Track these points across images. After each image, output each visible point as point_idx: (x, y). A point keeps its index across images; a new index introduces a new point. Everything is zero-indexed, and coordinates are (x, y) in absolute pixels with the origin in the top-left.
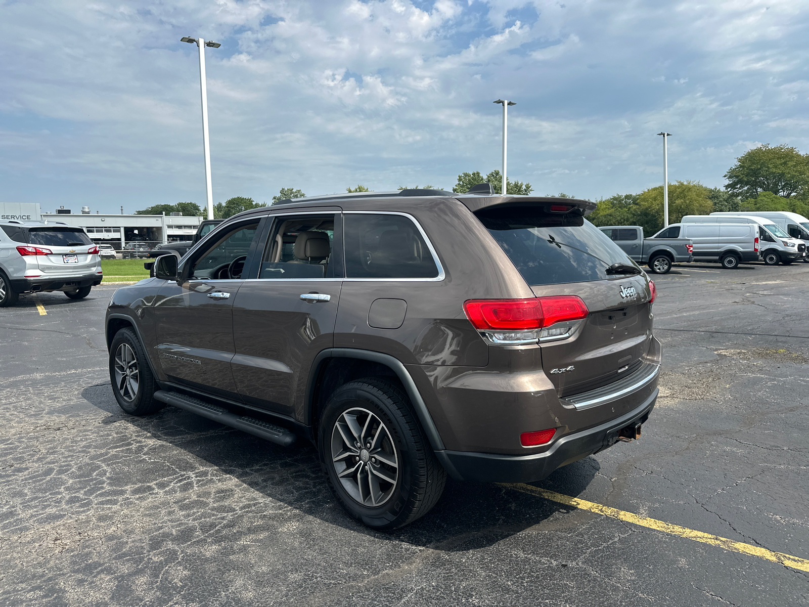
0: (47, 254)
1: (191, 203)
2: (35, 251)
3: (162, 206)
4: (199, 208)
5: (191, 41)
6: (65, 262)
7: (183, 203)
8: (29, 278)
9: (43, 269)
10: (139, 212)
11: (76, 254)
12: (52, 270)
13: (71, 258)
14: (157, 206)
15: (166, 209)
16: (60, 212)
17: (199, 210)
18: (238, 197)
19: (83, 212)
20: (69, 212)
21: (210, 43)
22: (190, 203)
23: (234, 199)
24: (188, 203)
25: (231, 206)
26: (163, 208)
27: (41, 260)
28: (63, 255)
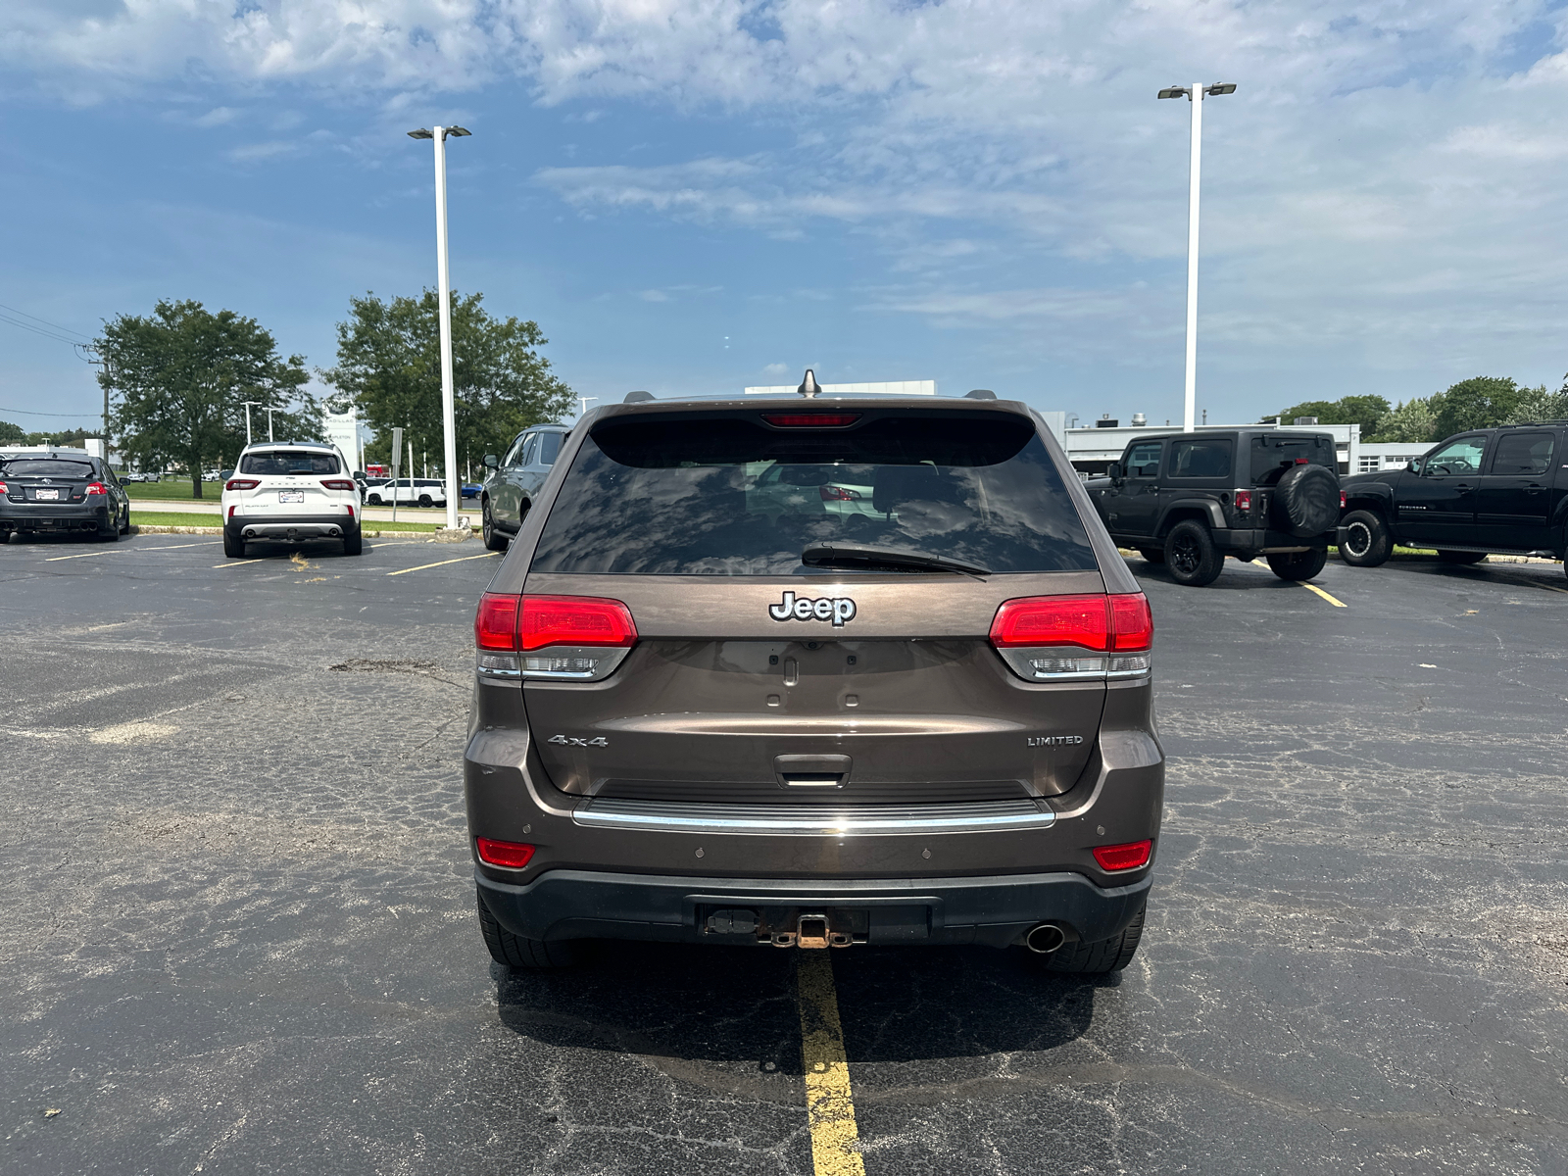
1: (1371, 397)
3: (1312, 405)
4: (1389, 405)
5: (1176, 93)
7: (1353, 398)
10: (1268, 418)
14: (1303, 406)
15: (1318, 411)
16: (1101, 424)
17: (1386, 410)
18: (1478, 379)
19: (1136, 424)
20: (1115, 423)
21: (1214, 88)
22: (1369, 397)
23: (1467, 383)
24: (1365, 397)
25: (1459, 398)
26: (1313, 409)
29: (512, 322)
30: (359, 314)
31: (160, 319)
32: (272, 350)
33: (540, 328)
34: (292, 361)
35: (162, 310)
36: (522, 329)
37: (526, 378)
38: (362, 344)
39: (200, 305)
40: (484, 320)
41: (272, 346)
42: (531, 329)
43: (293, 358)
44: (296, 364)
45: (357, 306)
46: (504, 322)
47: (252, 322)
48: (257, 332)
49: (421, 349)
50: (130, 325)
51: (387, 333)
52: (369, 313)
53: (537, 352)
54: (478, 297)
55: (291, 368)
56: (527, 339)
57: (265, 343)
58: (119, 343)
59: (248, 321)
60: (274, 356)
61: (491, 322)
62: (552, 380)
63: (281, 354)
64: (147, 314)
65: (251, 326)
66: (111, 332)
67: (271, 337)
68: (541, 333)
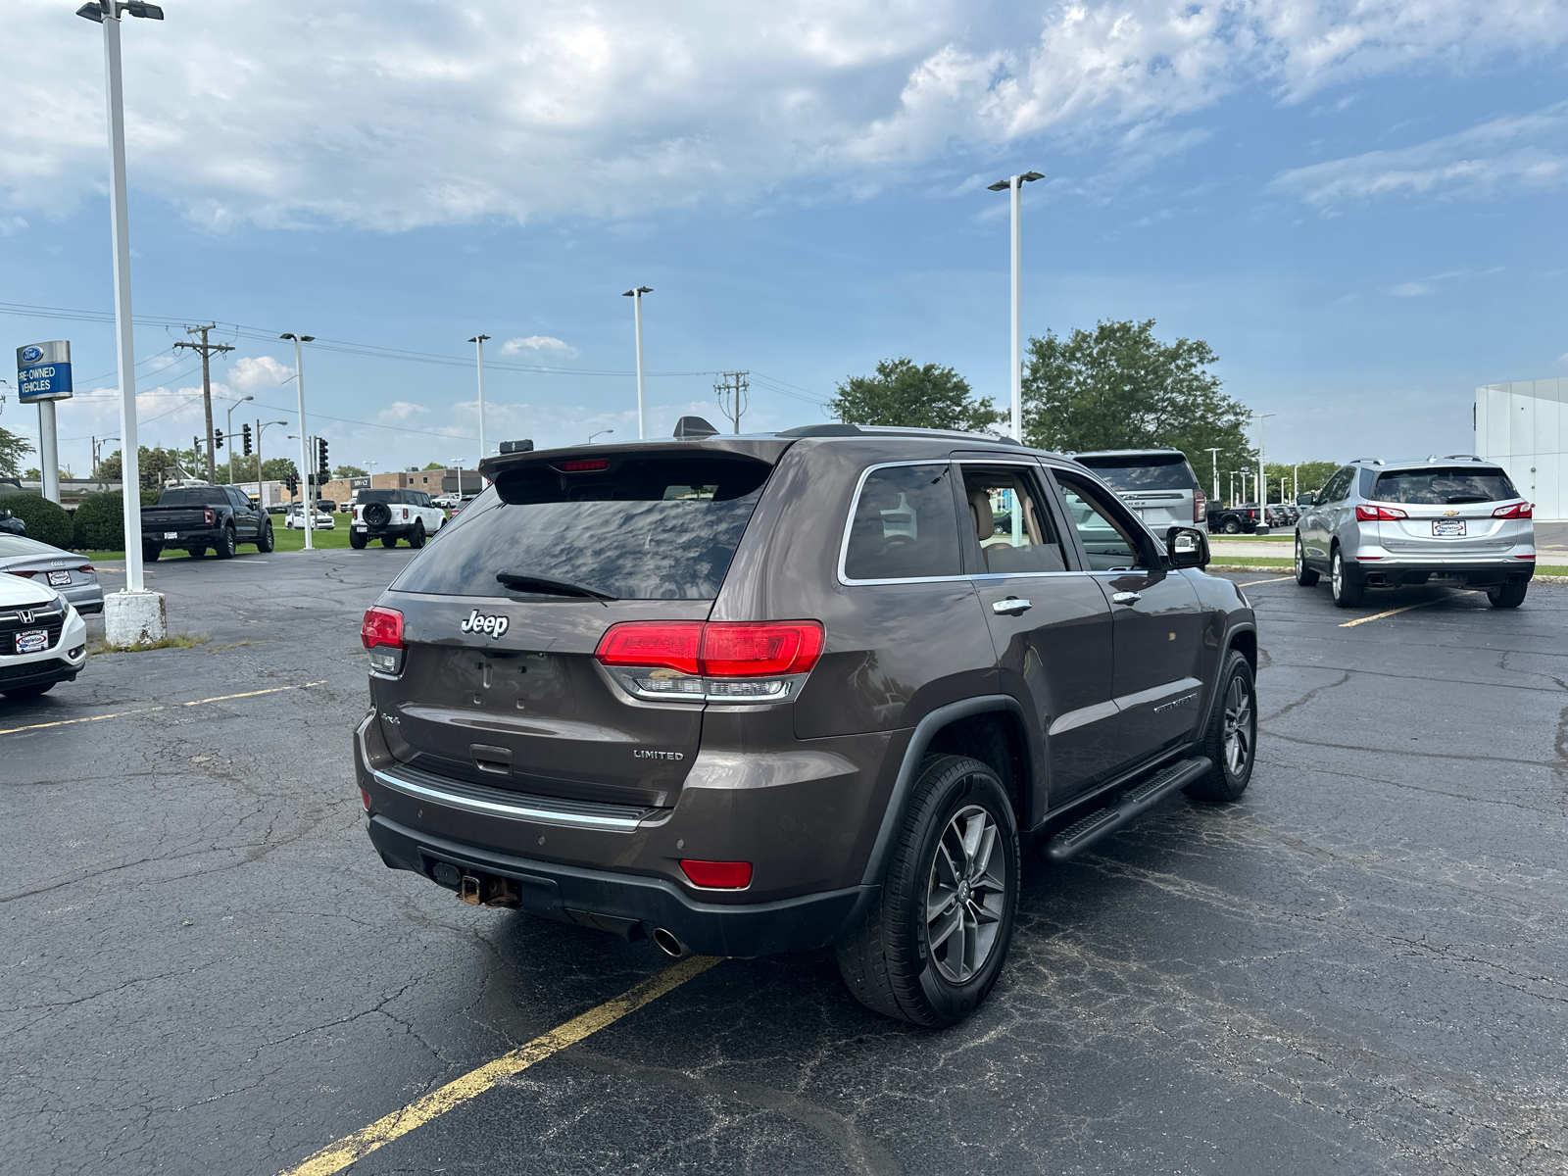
0: (1398, 519)
2: (1376, 513)
6: (1436, 532)
8: (1361, 562)
9: (1389, 545)
11: (1464, 519)
12: (1406, 547)
13: (1451, 526)
27: (1387, 530)
28: (1433, 519)
29: (1180, 344)
30: (1037, 352)
31: (881, 377)
32: (968, 395)
33: (1210, 345)
34: (982, 404)
35: (882, 369)
36: (1190, 350)
37: (1195, 400)
38: (1035, 380)
39: (909, 362)
40: (1152, 345)
41: (967, 391)
42: (1200, 349)
43: (983, 400)
44: (986, 406)
45: (1034, 345)
46: (1172, 344)
47: (949, 372)
48: (955, 380)
49: (1089, 381)
50: (858, 385)
51: (1060, 368)
52: (1045, 351)
53: (1206, 371)
54: (1150, 324)
55: (982, 410)
56: (1194, 361)
57: (962, 389)
58: (848, 401)
59: (946, 371)
60: (970, 400)
61: (1159, 347)
62: (1224, 399)
63: (973, 398)
64: (872, 375)
65: (948, 376)
66: (843, 393)
67: (966, 382)
68: (1211, 351)
